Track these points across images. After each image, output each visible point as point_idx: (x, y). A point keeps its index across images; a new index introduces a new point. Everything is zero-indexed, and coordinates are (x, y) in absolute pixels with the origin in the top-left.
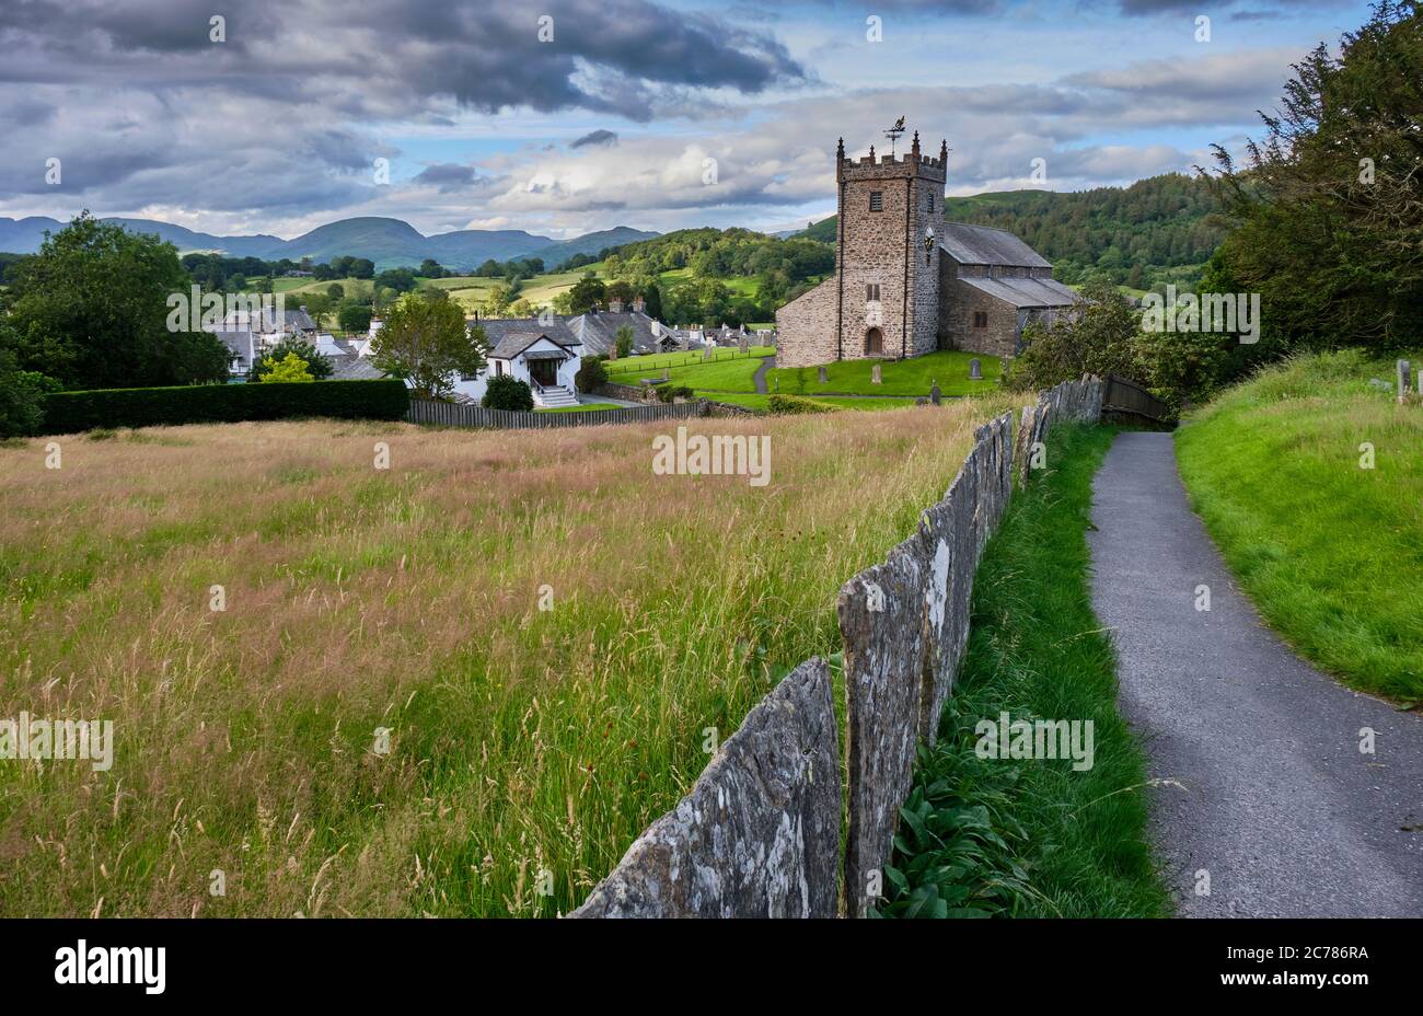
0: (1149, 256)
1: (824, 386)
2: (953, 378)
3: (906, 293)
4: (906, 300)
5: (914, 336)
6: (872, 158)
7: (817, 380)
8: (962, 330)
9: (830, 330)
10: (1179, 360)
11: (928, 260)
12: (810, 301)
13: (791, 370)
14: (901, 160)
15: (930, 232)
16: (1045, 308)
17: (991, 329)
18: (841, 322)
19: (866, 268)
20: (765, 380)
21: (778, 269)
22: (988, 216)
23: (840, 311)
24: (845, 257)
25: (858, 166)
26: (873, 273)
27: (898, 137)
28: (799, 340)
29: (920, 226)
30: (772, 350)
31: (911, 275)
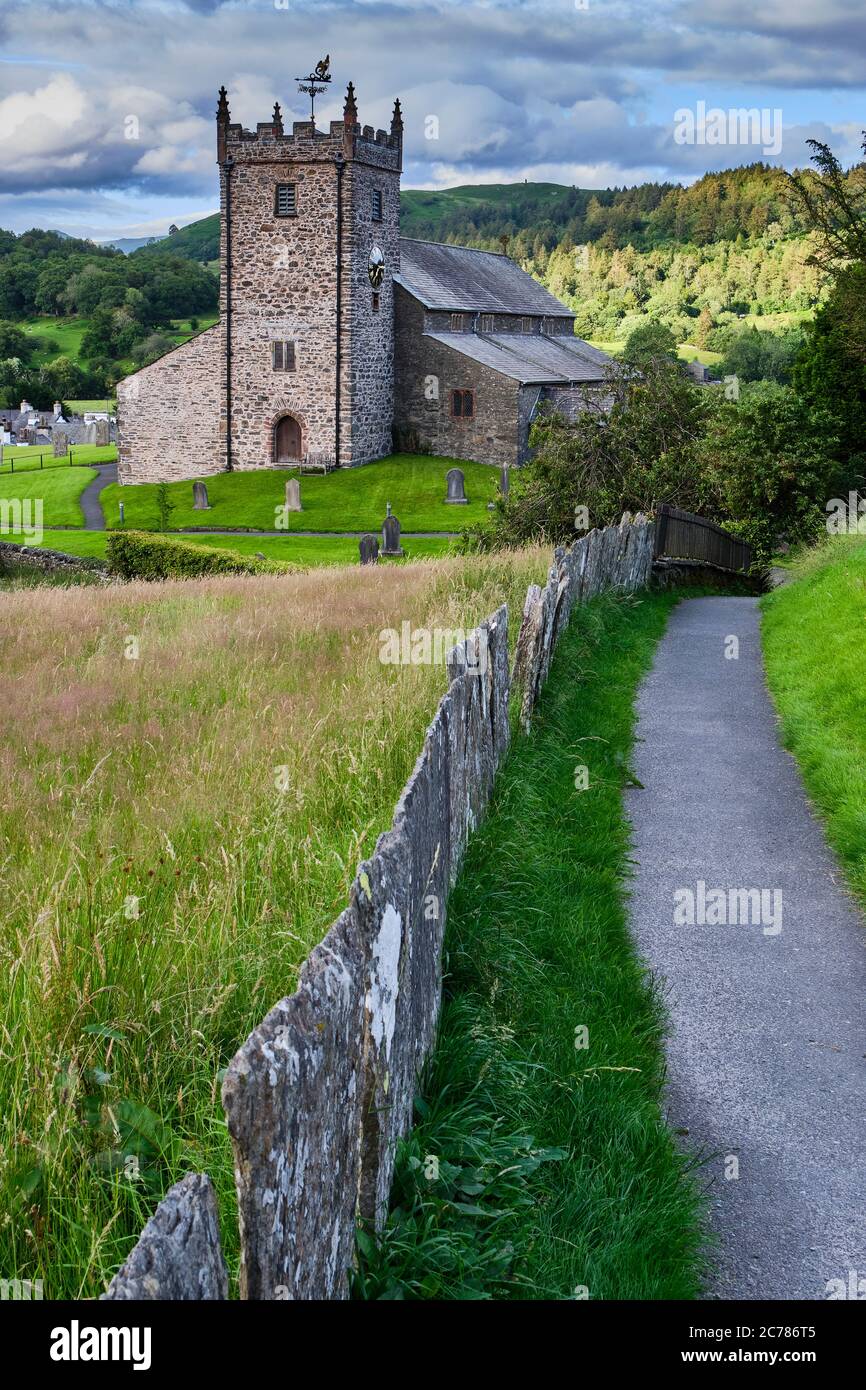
0: (723, 300)
1: (203, 516)
2: (419, 500)
3: (339, 357)
4: (339, 369)
5: (354, 430)
6: (277, 124)
7: (191, 506)
8: (433, 420)
9: (213, 418)
10: (767, 476)
11: (375, 303)
12: (176, 367)
13: (145, 487)
14: (327, 131)
15: (377, 255)
16: (565, 384)
17: (480, 419)
18: (229, 405)
19: (270, 314)
20: (100, 505)
21: (120, 305)
22: (471, 225)
23: (228, 387)
24: (234, 294)
25: (253, 138)
26: (283, 322)
27: (321, 90)
28: (158, 435)
29: (360, 244)
30: (111, 452)
31: (346, 326)
